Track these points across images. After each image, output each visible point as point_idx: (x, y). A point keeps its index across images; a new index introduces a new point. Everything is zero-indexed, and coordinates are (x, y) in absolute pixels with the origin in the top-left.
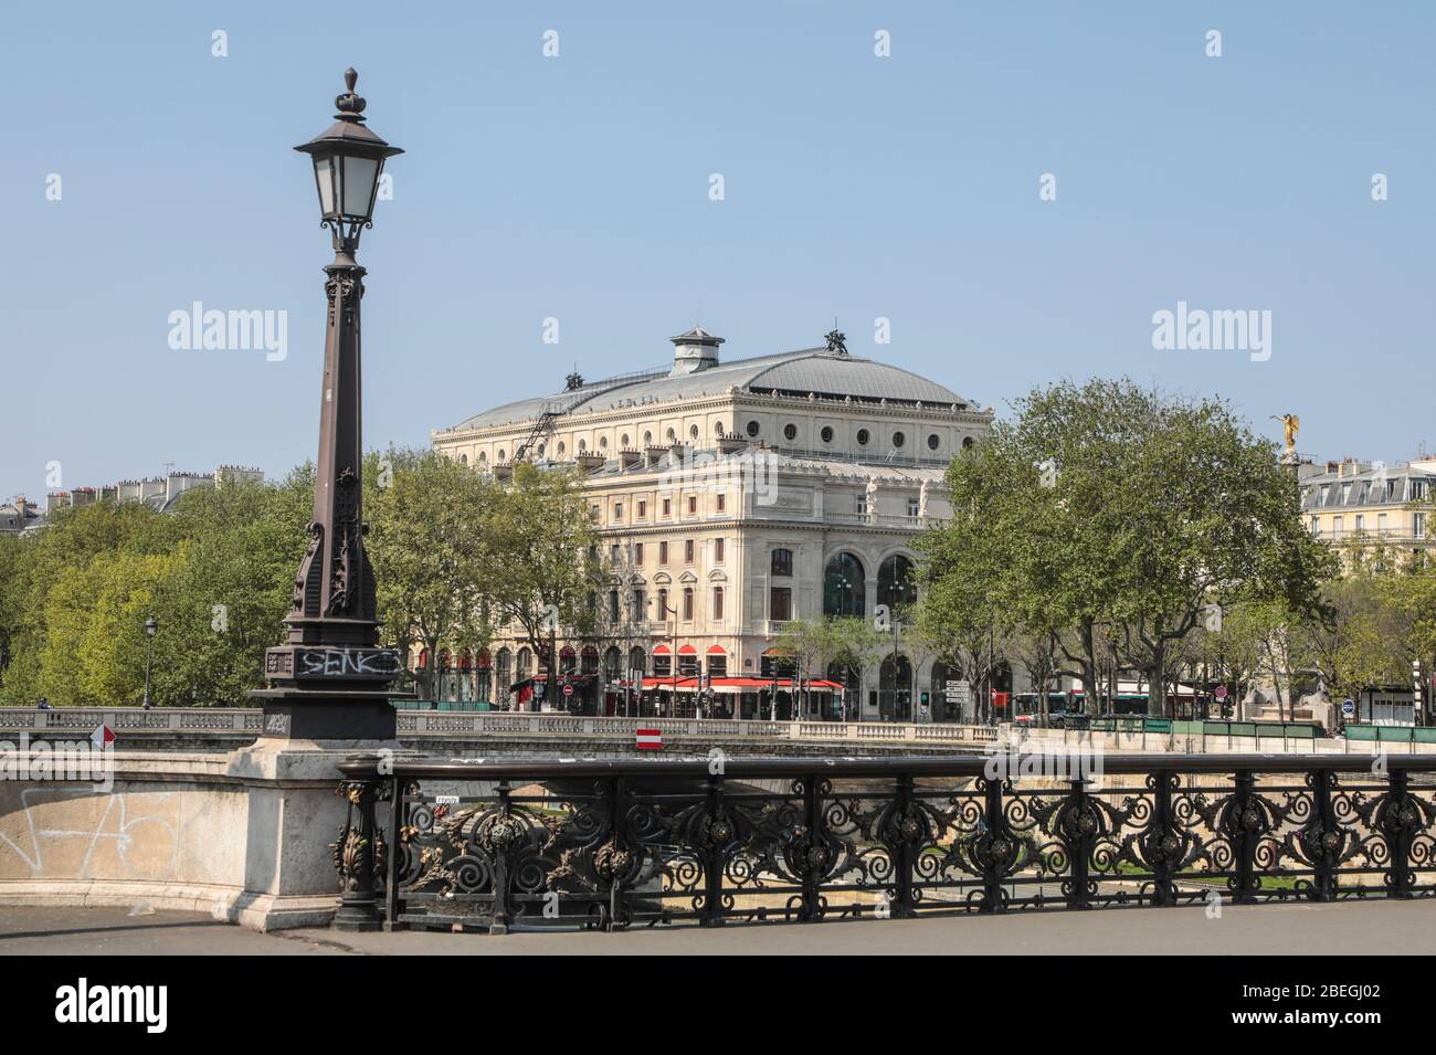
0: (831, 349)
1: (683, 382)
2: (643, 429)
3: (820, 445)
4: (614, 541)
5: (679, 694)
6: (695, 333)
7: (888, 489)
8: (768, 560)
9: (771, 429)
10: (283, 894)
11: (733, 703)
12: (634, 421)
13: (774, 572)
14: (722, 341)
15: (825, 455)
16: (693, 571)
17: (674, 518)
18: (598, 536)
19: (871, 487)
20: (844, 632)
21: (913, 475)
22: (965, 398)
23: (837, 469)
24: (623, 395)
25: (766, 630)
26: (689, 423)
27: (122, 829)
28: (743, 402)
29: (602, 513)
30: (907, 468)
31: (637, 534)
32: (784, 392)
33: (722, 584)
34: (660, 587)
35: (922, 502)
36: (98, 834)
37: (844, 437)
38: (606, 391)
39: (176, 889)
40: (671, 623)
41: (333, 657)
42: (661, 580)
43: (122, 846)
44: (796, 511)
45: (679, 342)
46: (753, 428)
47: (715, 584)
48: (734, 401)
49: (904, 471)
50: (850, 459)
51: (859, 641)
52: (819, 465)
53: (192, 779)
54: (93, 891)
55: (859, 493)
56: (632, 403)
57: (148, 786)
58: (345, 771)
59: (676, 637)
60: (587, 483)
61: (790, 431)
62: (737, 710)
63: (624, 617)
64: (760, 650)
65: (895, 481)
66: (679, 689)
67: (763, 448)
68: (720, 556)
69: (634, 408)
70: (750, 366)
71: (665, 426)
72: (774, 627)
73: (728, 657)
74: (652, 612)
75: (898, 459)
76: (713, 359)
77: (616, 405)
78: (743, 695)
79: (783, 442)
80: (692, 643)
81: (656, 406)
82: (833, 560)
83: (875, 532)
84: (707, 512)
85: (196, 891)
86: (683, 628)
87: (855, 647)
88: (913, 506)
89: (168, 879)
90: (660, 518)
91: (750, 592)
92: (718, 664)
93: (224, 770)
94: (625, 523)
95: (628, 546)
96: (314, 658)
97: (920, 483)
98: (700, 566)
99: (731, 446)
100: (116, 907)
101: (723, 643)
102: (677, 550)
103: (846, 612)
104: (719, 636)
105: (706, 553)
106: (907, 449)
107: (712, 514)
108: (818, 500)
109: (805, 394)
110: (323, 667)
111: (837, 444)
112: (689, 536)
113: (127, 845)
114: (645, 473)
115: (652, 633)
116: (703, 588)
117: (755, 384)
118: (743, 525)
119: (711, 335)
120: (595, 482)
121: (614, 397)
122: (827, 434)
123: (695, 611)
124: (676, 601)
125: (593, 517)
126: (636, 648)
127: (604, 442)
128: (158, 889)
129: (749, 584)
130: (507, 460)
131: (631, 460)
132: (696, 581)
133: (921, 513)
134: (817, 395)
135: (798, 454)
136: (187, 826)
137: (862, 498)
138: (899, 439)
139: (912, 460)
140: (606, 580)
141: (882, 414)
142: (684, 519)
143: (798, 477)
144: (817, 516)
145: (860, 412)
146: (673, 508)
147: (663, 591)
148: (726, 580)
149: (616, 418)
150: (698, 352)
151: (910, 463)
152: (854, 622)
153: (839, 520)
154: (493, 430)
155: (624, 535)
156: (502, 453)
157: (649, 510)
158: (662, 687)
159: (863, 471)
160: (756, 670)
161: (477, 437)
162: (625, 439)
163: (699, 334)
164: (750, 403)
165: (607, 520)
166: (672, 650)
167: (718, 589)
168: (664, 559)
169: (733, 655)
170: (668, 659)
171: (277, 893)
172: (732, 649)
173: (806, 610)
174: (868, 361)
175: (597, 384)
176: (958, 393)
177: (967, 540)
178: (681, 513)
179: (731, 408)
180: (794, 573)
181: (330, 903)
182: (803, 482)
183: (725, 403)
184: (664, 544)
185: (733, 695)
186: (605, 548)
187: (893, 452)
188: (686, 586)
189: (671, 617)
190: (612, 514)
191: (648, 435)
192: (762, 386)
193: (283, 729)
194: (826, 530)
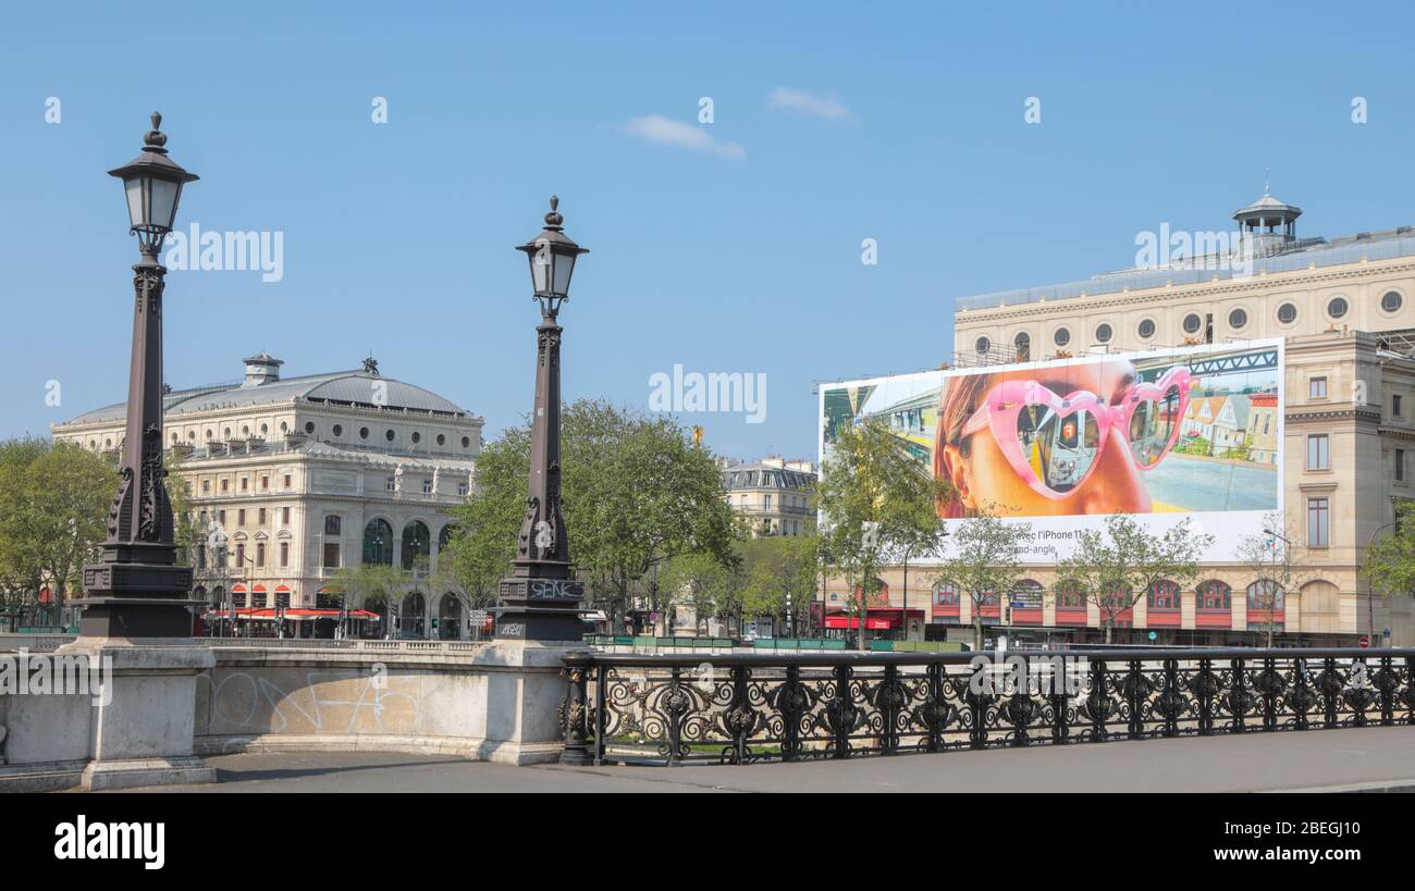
0: (367, 371)
1: (254, 391)
2: (223, 426)
3: (359, 440)
4: (202, 509)
5: (253, 621)
6: (262, 356)
7: (409, 473)
8: (323, 523)
9: (323, 427)
10: (524, 741)
11: (294, 627)
12: (217, 420)
13: (327, 532)
14: (282, 362)
15: (363, 448)
16: (265, 532)
17: (250, 492)
18: (191, 505)
19: (399, 471)
20: (378, 576)
21: (428, 463)
22: (463, 409)
23: (374, 458)
24: (209, 400)
25: (320, 575)
26: (260, 422)
27: (377, 700)
28: (303, 408)
29: (193, 488)
30: (422, 458)
31: (220, 503)
32: (333, 401)
33: (288, 541)
34: (238, 542)
35: (435, 484)
36: (360, 703)
37: (377, 433)
38: (192, 397)
39: (420, 740)
40: (246, 570)
41: (549, 586)
42: (240, 537)
43: (377, 711)
44: (343, 488)
45: (249, 363)
46: (310, 427)
47: (282, 541)
48: (296, 407)
49: (420, 460)
50: (381, 451)
51: (389, 582)
52: (361, 455)
53: (431, 667)
54: (360, 741)
55: (389, 475)
56: (214, 407)
57: (395, 671)
58: (564, 661)
59: (252, 580)
60: (182, 465)
61: (337, 430)
62: (298, 632)
63: (209, 565)
64: (316, 589)
65: (416, 468)
66: (254, 617)
67: (318, 441)
68: (286, 520)
69: (216, 411)
70: (306, 381)
71: (241, 424)
72: (326, 572)
73: (291, 593)
74: (232, 561)
75: (415, 451)
76: (275, 376)
77: (203, 408)
78: (302, 622)
79: (332, 437)
80: (263, 584)
81: (234, 409)
82: (370, 525)
83: (401, 504)
84: (277, 487)
85: (438, 741)
86: (259, 573)
87: (386, 587)
88: (428, 486)
89: (413, 733)
90: (239, 491)
91: (309, 545)
92: (283, 600)
93: (470, 661)
94: (211, 494)
95: (213, 512)
96: (537, 587)
97: (434, 469)
98: (271, 526)
99: (295, 441)
100: (377, 752)
101: (287, 584)
102: (252, 515)
103: (379, 562)
104: (284, 579)
105: (276, 519)
106: (422, 444)
107: (281, 489)
108: (360, 481)
109: (349, 403)
110: (542, 593)
111: (371, 440)
112: (262, 506)
113: (381, 711)
114: (228, 458)
115: (232, 577)
116: (273, 542)
117: (311, 395)
118: (305, 498)
119: (274, 358)
120: (189, 465)
121: (200, 402)
122: (364, 433)
123: (266, 560)
124: (251, 552)
125: (187, 490)
126: (219, 587)
127: (192, 435)
128: (408, 740)
129: (308, 541)
130: (113, 447)
131: (216, 449)
132: (267, 538)
133: (434, 491)
134: (357, 404)
135: (344, 446)
136: (426, 698)
137: (393, 480)
138: (416, 437)
139: (426, 453)
140: (195, 536)
141: (430, 421)
142: (258, 493)
143: (346, 463)
144: (359, 492)
145: (388, 417)
146: (250, 485)
147: (241, 546)
148: (291, 537)
149: (203, 418)
150: (264, 370)
151: (425, 455)
152: (385, 567)
153: (376, 495)
154: (103, 425)
155: (211, 504)
156: (109, 442)
157: (231, 487)
158: (240, 616)
159: (392, 460)
160: (312, 603)
161: (88, 429)
162: (209, 433)
163: (265, 357)
164: (308, 409)
165: (197, 492)
166: (248, 589)
167: (285, 544)
168: (242, 522)
169: (295, 592)
170: (244, 595)
171: (520, 740)
172: (295, 589)
173: (350, 559)
174: (394, 381)
175: (186, 391)
176: (458, 405)
177: (491, 511)
178: (254, 489)
179: (293, 412)
180: (342, 533)
181: (557, 747)
182: (349, 467)
183: (289, 409)
184: (242, 511)
185: (295, 621)
186: (195, 514)
187: (412, 446)
188: (259, 542)
189: (247, 564)
190: (201, 488)
191: (228, 431)
192: (316, 396)
193: (518, 633)
194: (365, 502)
